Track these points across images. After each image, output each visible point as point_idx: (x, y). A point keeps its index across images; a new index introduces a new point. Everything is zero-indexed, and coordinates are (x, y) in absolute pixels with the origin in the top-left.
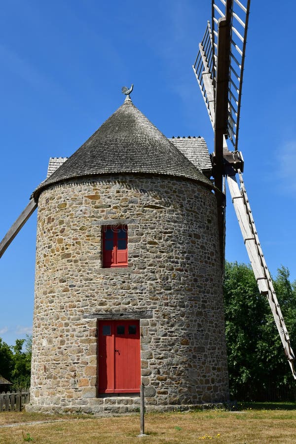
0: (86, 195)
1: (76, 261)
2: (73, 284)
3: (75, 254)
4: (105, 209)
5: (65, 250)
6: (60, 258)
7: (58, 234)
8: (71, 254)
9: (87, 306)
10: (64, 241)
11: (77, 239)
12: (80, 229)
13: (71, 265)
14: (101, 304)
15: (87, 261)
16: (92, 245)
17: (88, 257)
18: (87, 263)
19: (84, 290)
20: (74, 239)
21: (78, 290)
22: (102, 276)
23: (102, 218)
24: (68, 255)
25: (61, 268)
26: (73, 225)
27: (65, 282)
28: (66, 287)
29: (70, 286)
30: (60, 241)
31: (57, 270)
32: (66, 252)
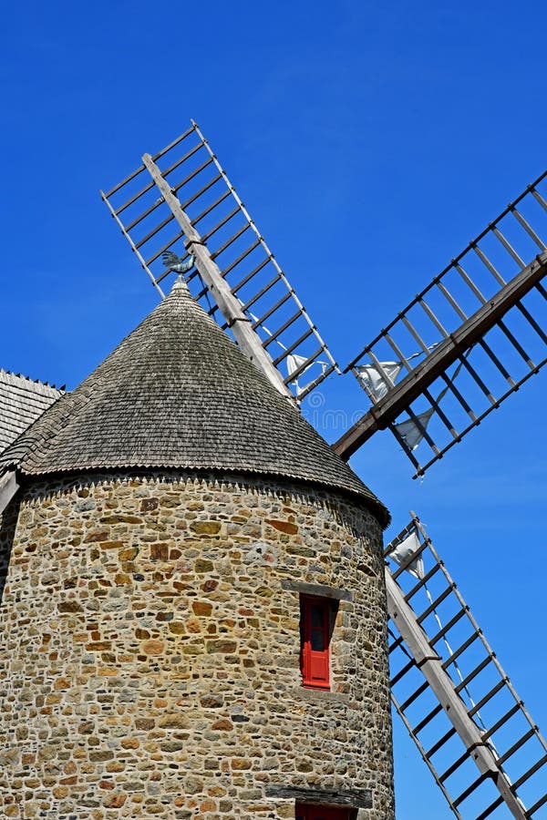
0: (269, 518)
1: (248, 663)
2: (242, 714)
3: (245, 647)
4: (308, 559)
5: (218, 633)
6: (202, 648)
7: (195, 591)
8: (235, 644)
9: (276, 768)
10: (214, 611)
11: (249, 612)
12: (257, 592)
13: (237, 670)
14: (304, 767)
15: (274, 667)
16: (283, 633)
17: (276, 657)
18: (273, 672)
19: (269, 732)
20: (242, 612)
21: (255, 730)
22: (304, 704)
23: (302, 578)
24: (229, 647)
25: (207, 672)
26: (241, 579)
27: (219, 705)
28: (222, 718)
29: (234, 718)
30: (203, 610)
31: (196, 676)
32: (222, 637)
